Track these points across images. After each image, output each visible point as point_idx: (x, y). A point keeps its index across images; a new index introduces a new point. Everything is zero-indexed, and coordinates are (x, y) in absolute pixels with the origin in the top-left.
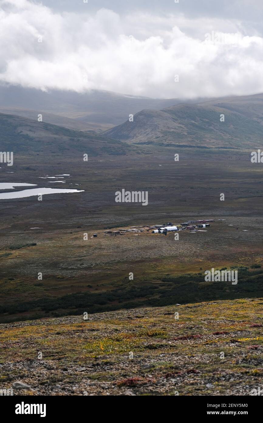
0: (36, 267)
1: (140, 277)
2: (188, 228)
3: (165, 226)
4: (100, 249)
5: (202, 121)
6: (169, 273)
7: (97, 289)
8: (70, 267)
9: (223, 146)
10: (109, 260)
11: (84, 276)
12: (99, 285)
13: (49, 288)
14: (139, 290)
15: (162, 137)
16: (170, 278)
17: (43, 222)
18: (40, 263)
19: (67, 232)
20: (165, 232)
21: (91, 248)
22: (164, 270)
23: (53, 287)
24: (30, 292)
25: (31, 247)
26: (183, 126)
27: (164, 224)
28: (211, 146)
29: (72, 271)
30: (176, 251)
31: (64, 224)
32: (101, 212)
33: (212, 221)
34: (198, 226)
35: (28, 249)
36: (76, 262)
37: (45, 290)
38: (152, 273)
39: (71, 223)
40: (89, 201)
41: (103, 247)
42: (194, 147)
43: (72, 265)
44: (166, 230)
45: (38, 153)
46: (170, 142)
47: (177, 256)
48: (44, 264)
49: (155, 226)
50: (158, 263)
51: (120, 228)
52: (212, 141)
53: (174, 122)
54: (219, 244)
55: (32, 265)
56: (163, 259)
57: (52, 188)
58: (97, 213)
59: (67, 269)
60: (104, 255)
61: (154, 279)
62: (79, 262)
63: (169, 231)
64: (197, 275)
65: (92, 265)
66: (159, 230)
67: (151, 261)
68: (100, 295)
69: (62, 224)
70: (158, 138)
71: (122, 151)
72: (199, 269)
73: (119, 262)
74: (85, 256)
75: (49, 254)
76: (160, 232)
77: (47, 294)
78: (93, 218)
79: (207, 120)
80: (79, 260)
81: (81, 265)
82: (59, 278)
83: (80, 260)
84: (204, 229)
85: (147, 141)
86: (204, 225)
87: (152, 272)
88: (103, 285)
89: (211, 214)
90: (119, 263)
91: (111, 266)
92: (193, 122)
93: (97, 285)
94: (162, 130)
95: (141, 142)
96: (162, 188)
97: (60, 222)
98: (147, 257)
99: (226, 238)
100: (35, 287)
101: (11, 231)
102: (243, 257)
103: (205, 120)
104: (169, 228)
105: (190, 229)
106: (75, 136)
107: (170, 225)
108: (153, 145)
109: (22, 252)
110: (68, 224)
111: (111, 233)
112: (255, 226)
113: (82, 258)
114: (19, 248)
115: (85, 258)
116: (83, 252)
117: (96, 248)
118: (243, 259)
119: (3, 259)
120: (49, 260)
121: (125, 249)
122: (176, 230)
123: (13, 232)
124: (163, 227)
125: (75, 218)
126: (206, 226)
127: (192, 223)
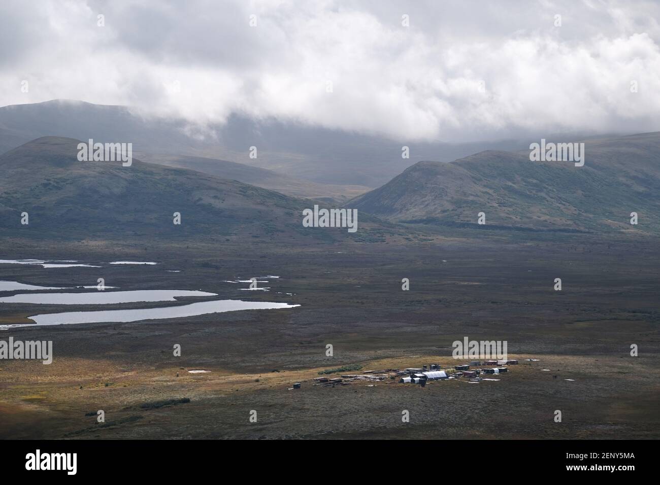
2: (465, 374)
3: (425, 371)
4: (300, 410)
5: (525, 182)
9: (562, 228)
15: (452, 210)
18: (190, 434)
19: (252, 378)
20: (424, 380)
21: (286, 407)
25: (178, 406)
26: (491, 191)
27: (426, 367)
28: (541, 228)
30: (435, 415)
31: (251, 364)
32: (318, 344)
34: (485, 371)
35: (174, 409)
36: (253, 433)
39: (263, 364)
40: (303, 325)
41: (306, 407)
42: (509, 228)
44: (425, 377)
45: (228, 237)
46: (466, 219)
47: (435, 425)
49: (408, 370)
51: (343, 374)
52: (542, 219)
53: (475, 183)
54: (515, 404)
56: (412, 429)
57: (244, 300)
58: (314, 346)
60: (305, 422)
62: (258, 433)
63: (431, 379)
65: (280, 438)
66: (413, 376)
67: (388, 434)
69: (248, 364)
70: (444, 211)
71: (378, 235)
74: (271, 423)
75: (209, 418)
76: (413, 381)
78: (304, 354)
79: (535, 181)
80: (258, 430)
83: (261, 430)
84: (496, 377)
85: (424, 218)
86: (496, 369)
89: (517, 350)
90: (329, 435)
92: (510, 184)
94: (452, 198)
95: (415, 219)
96: (440, 301)
97: (243, 361)
98: (380, 425)
99: (531, 394)
101: (154, 376)
102: (554, 429)
103: (531, 180)
104: (431, 374)
105: (471, 376)
106: (295, 208)
107: (437, 368)
108: (436, 224)
109: (161, 415)
110: (258, 364)
111: (327, 381)
112: (590, 372)
113: (265, 426)
114: (157, 407)
115: (269, 426)
116: (269, 416)
117: (294, 409)
118: (554, 431)
119: (124, 426)
120: (205, 429)
121: (345, 410)
122: (443, 378)
123: (157, 378)
124: (421, 372)
125: (271, 354)
126: (500, 371)
127: (476, 365)
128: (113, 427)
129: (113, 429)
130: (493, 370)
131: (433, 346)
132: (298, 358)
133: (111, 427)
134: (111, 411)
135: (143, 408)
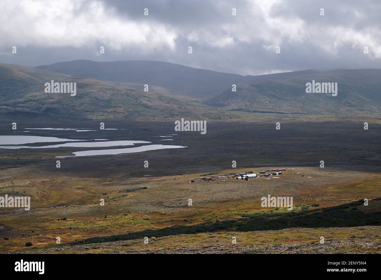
0: (145, 206)
1: (225, 213)
2: (264, 175)
3: (247, 174)
4: (195, 191)
5: (280, 92)
6: (248, 211)
7: (191, 223)
8: (172, 206)
9: (297, 112)
10: (202, 200)
11: (182, 212)
12: (193, 220)
13: (154, 222)
14: (222, 223)
15: (250, 105)
16: (248, 214)
17: (154, 170)
19: (172, 178)
20: (247, 178)
21: (189, 190)
22: (244, 208)
23: (157, 221)
24: (139, 225)
25: (143, 190)
26: (266, 97)
27: (247, 172)
28: (288, 112)
29: (173, 209)
30: (254, 193)
31: (170, 172)
32: (199, 163)
33: (284, 170)
34: (272, 174)
35: (141, 192)
36: (176, 202)
37: (151, 223)
38: (235, 210)
39: (176, 172)
40: (190, 155)
41: (198, 190)
42: (274, 112)
43: (173, 204)
44: (247, 177)
45: (154, 118)
46: (255, 109)
47: (254, 197)
48: (152, 203)
49: (239, 174)
50: (239, 203)
51: (212, 176)
52: (288, 108)
53: (259, 93)
54: (288, 187)
55: (143, 204)
56: (244, 199)
57: (163, 145)
58: (196, 164)
59: (169, 207)
60: (198, 197)
61: (235, 214)
62: (178, 202)
63: (250, 178)
64: (269, 212)
66: (242, 176)
67: (235, 201)
68: (191, 227)
69: (169, 172)
70: (246, 106)
71: (218, 116)
73: (209, 201)
74: (183, 197)
75: (156, 195)
76: (242, 179)
77: (152, 226)
78: (192, 167)
79: (284, 92)
80: (178, 200)
81: (180, 203)
82: (162, 214)
83: (180, 200)
84: (277, 176)
85: (238, 109)
86: (277, 173)
88: (196, 219)
89: (284, 164)
91: (203, 205)
92: (274, 93)
93: (192, 220)
95: (233, 109)
96: (248, 144)
97: (167, 171)
98: (231, 198)
99: (294, 183)
100: (143, 221)
102: (306, 198)
104: (249, 175)
105: (267, 176)
106: (182, 105)
107: (251, 173)
108: (242, 111)
109: (136, 194)
111: (205, 179)
112: (317, 174)
113: (181, 198)
114: (134, 191)
115: (183, 198)
116: (182, 194)
117: (192, 191)
118: (306, 199)
119: (120, 199)
120: (156, 200)
121: (215, 191)
122: (255, 177)
124: (245, 174)
125: (178, 168)
126: (279, 174)
127: (268, 171)
128: (116, 199)
129: (115, 200)
130: (276, 174)
131: (248, 163)
132: (190, 169)
133: (115, 199)
134: (113, 192)
135: (127, 191)
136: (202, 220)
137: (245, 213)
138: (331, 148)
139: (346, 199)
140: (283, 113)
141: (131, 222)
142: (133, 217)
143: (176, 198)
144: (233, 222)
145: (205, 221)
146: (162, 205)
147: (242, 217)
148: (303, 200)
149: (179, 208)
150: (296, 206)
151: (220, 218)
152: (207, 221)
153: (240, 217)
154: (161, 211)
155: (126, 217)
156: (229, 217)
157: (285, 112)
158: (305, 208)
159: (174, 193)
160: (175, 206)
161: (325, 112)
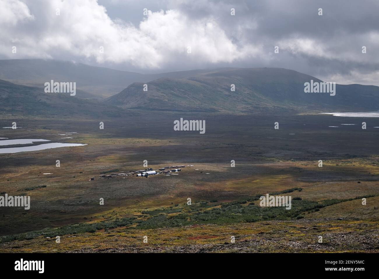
1: (125, 210)
2: (164, 172)
3: (147, 171)
4: (95, 189)
5: (179, 91)
6: (147, 207)
7: (91, 221)
8: (71, 204)
9: (195, 110)
11: (81, 210)
12: (93, 217)
13: (53, 220)
14: (122, 221)
15: (149, 103)
16: (147, 211)
17: (53, 168)
18: (48, 201)
19: (72, 176)
21: (89, 188)
22: (144, 205)
23: (57, 219)
24: (39, 223)
25: (42, 189)
26: (165, 95)
27: (146, 169)
28: (186, 110)
29: (73, 207)
30: (153, 190)
32: (99, 161)
33: (183, 167)
34: (172, 170)
35: (40, 190)
36: (76, 200)
37: (50, 222)
39: (75, 170)
40: (90, 152)
41: (98, 187)
42: (173, 110)
43: (73, 202)
44: (147, 174)
45: (53, 116)
46: (155, 107)
47: (154, 194)
48: (51, 202)
49: (139, 171)
50: (139, 200)
51: (112, 173)
52: (186, 106)
53: (158, 92)
54: (187, 184)
55: (42, 203)
56: (144, 196)
57: (63, 143)
58: (96, 162)
59: (68, 205)
60: (98, 194)
61: (135, 211)
62: (78, 200)
63: (150, 175)
64: (169, 208)
65: (88, 202)
66: (142, 174)
67: (134, 198)
68: (91, 225)
69: (69, 170)
70: (145, 104)
71: (118, 114)
72: (171, 203)
75: (56, 194)
76: (142, 176)
77: (52, 224)
78: (92, 165)
79: (183, 90)
81: (80, 201)
82: (62, 212)
83: (79, 198)
84: (177, 173)
85: (137, 107)
86: (176, 170)
87: (134, 206)
88: (96, 217)
89: (183, 161)
90: (109, 199)
92: (173, 92)
94: (148, 98)
95: (133, 107)
96: (147, 142)
97: (66, 169)
98: (131, 195)
99: (193, 180)
100: (42, 220)
101: (28, 176)
103: (181, 90)
104: (149, 172)
105: (166, 173)
106: (81, 103)
107: (151, 170)
108: (142, 109)
109: (35, 193)
110: (73, 170)
111: (105, 176)
112: (215, 170)
113: (81, 196)
114: (32, 190)
115: (83, 196)
116: (82, 192)
117: (92, 189)
118: (205, 195)
120: (55, 198)
121: (115, 189)
122: (155, 174)
123: (30, 177)
124: (145, 171)
125: (78, 166)
126: (178, 170)
127: (168, 168)
132: (90, 167)
135: (26, 190)
136: (102, 218)
137: (145, 210)
138: (228, 144)
139: (244, 195)
140: (182, 111)
141: (30, 221)
142: (32, 216)
143: (76, 196)
144: (134, 219)
145: (104, 218)
146: (62, 203)
147: (142, 214)
148: (202, 196)
149: (78, 206)
150: (195, 202)
151: (120, 215)
152: (107, 218)
153: (140, 214)
154: (60, 209)
155: (25, 216)
156: (129, 214)
157: (183, 110)
158: (204, 204)
159: (74, 191)
160: (75, 204)
161: (222, 110)
